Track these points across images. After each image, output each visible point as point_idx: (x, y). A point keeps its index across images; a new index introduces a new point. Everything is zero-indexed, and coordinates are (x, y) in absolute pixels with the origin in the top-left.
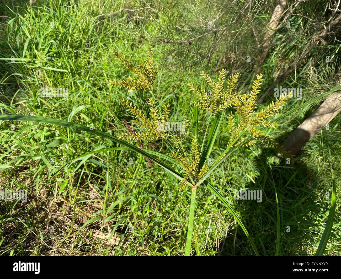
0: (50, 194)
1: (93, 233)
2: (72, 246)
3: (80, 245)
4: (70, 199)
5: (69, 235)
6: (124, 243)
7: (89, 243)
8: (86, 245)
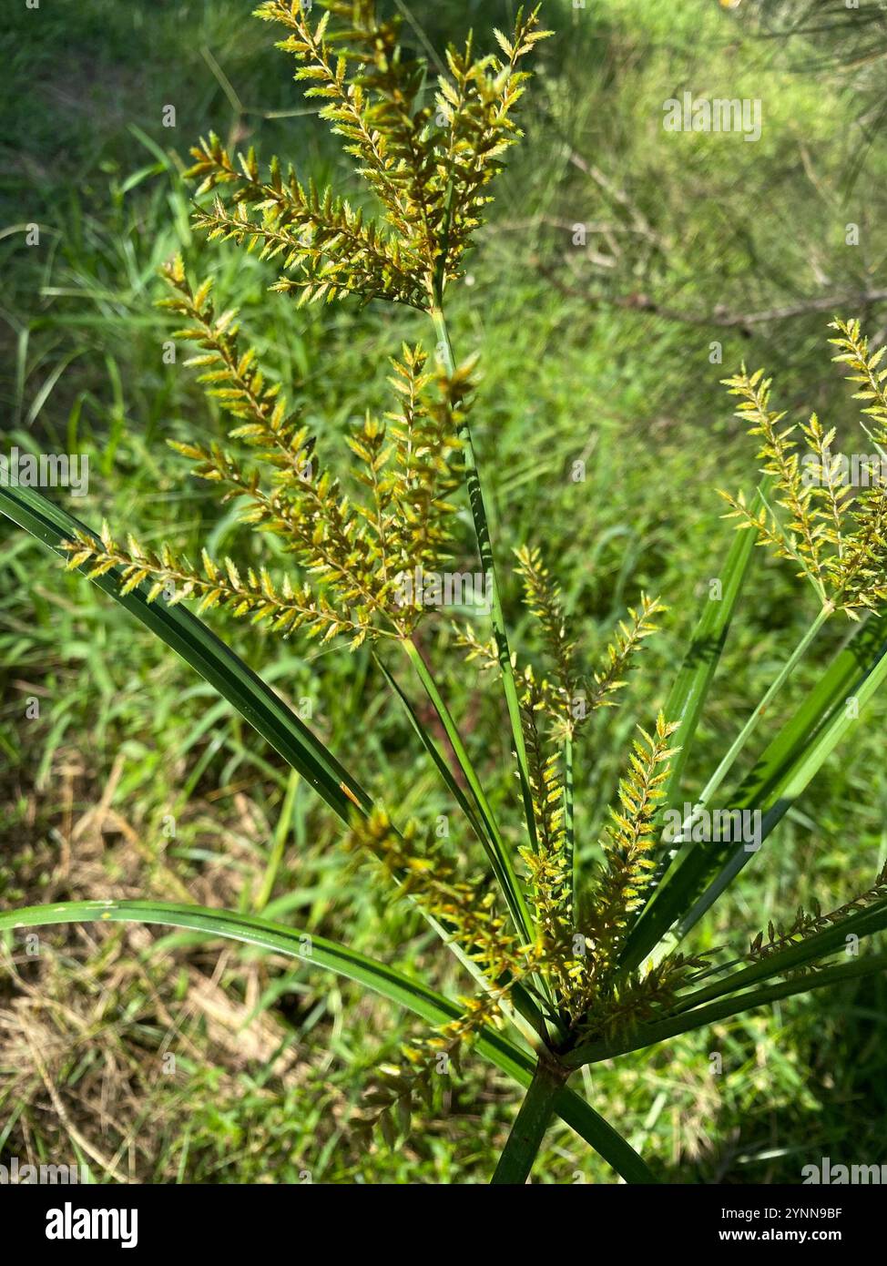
0: (89, 789)
1: (193, 984)
2: (99, 1010)
3: (128, 1017)
4: (152, 831)
5: (104, 965)
6: (293, 1066)
7: (165, 1019)
8: (151, 1021)
